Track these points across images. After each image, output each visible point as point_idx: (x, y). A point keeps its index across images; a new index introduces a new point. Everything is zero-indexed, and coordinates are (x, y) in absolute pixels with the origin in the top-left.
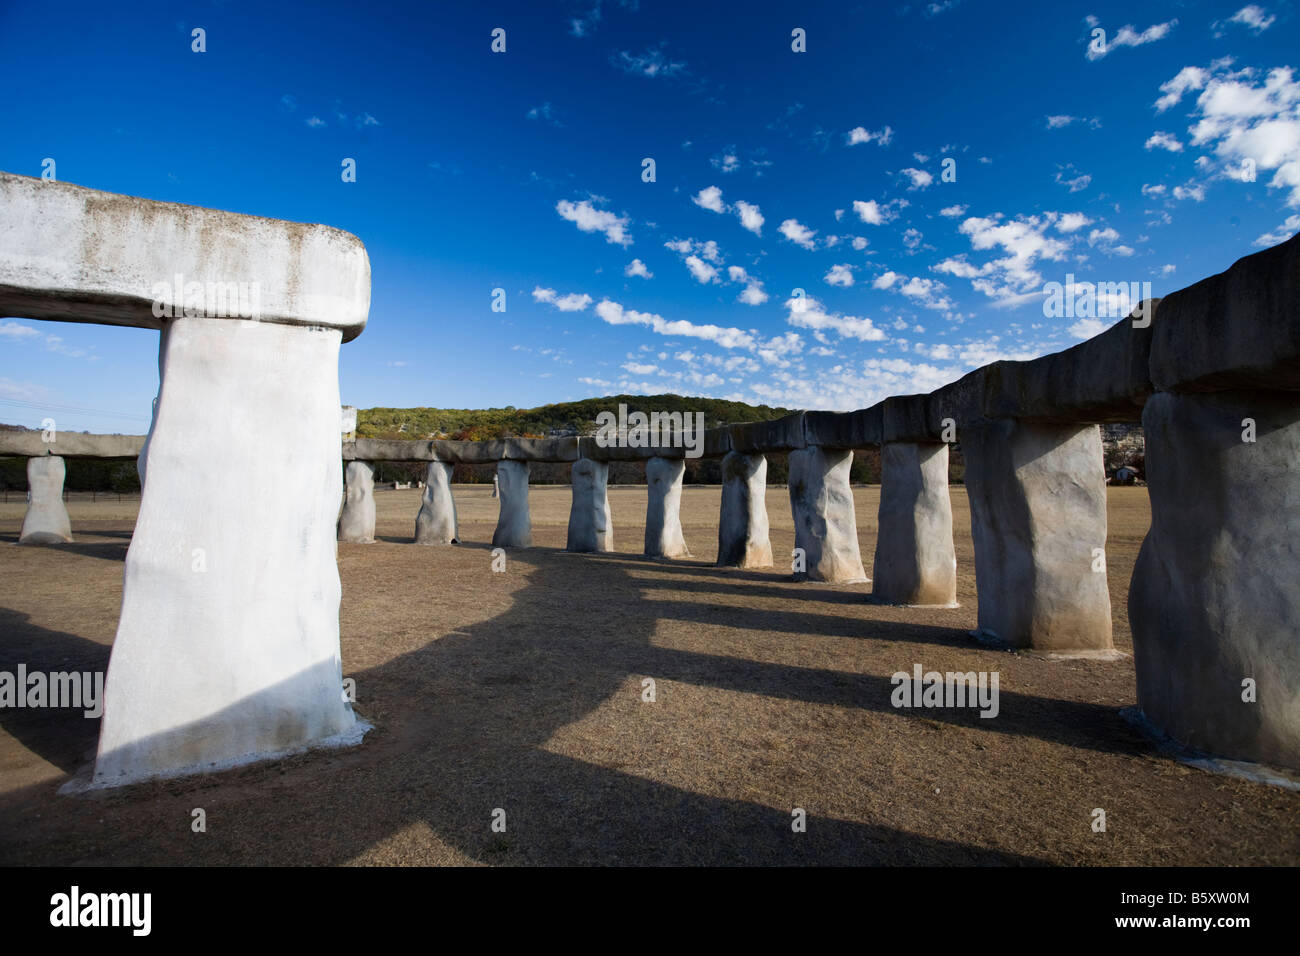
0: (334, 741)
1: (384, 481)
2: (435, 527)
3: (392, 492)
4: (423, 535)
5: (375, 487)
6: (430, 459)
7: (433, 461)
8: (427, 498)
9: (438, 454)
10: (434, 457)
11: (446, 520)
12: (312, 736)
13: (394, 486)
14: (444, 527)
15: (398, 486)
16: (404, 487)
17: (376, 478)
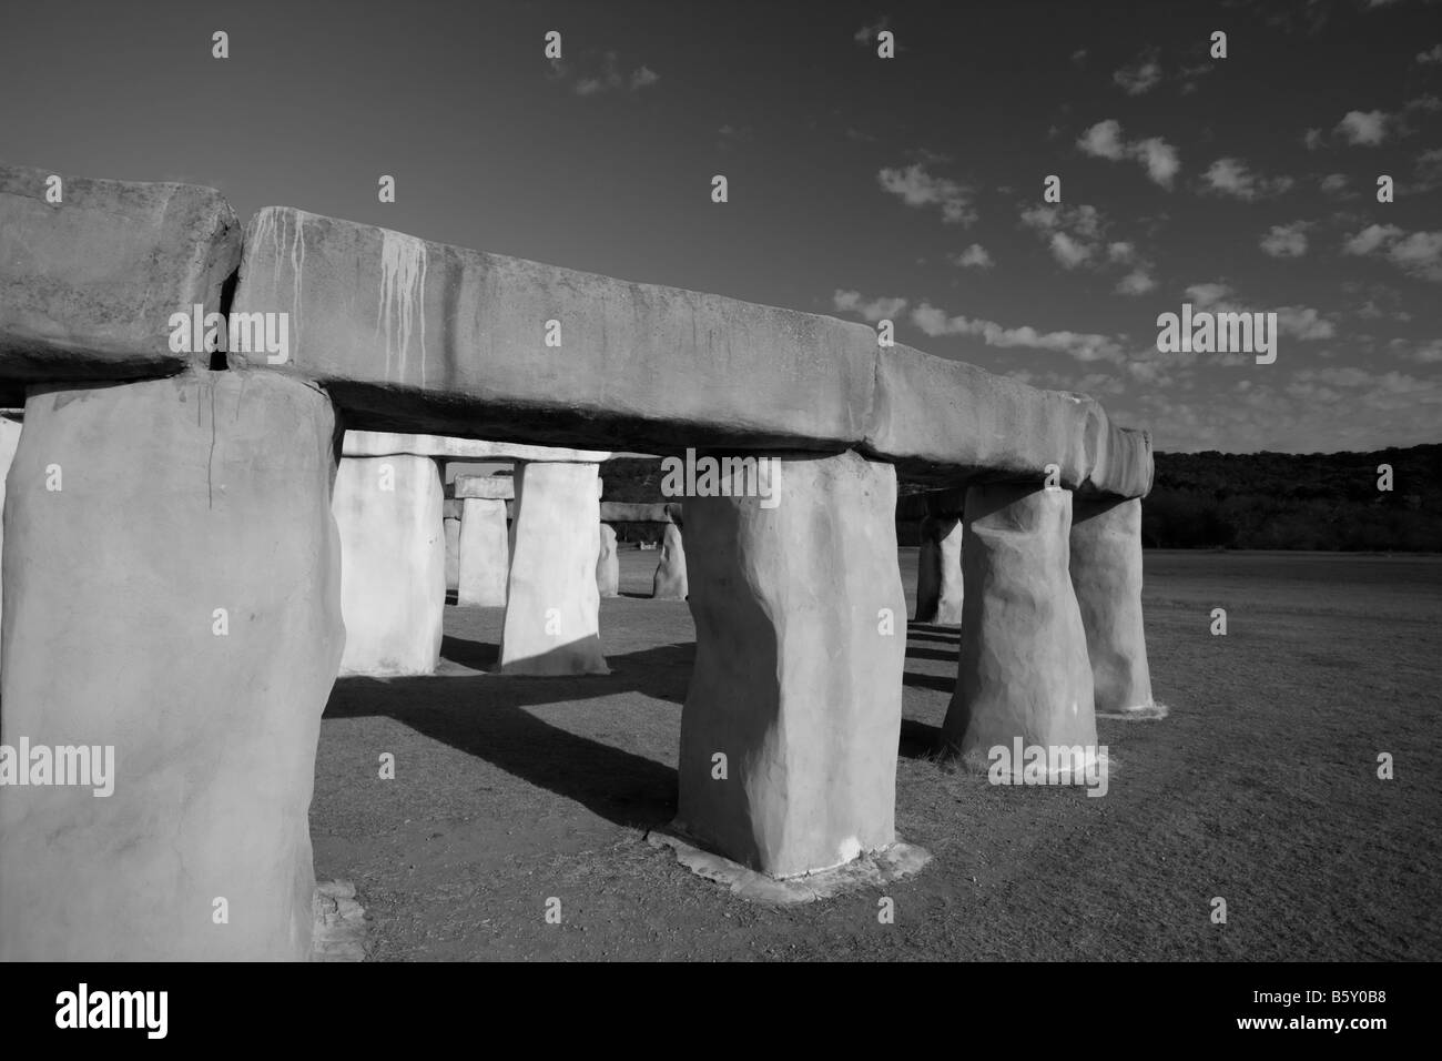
0: (597, 672)
1: (629, 541)
2: (671, 584)
3: (638, 552)
4: (660, 591)
5: (618, 547)
6: (664, 520)
7: (668, 523)
8: (663, 557)
9: (673, 516)
10: (669, 519)
11: (680, 578)
12: (587, 668)
13: (638, 546)
14: (678, 584)
15: (643, 547)
16: (649, 547)
17: (619, 539)
